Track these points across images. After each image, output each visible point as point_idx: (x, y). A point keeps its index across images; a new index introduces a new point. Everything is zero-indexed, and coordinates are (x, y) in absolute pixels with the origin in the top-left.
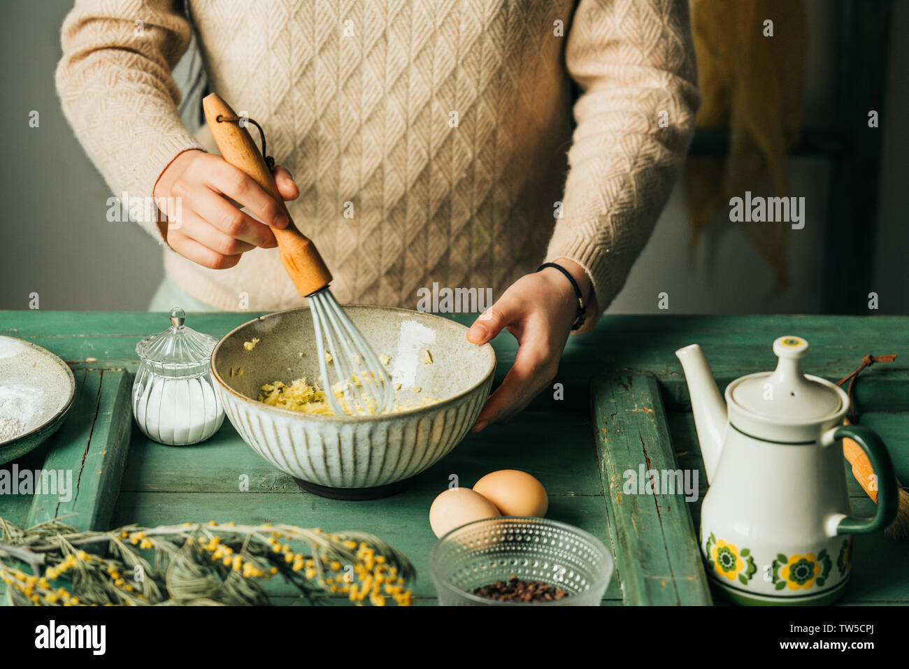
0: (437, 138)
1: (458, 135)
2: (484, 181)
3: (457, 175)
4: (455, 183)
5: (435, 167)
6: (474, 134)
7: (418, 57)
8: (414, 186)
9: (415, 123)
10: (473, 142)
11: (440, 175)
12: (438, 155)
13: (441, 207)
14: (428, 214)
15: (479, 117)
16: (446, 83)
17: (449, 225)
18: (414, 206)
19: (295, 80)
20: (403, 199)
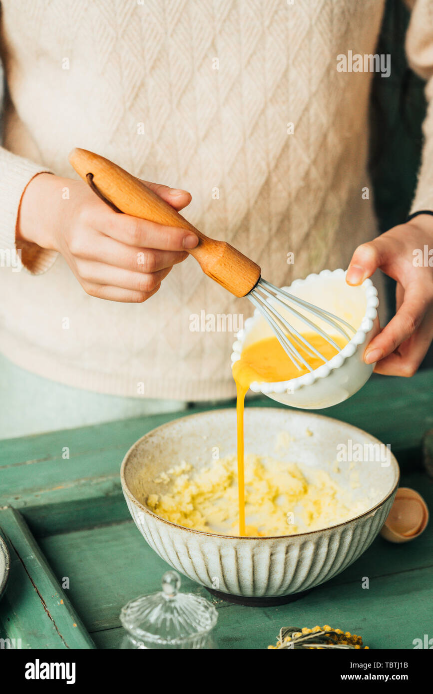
0: (275, 148)
1: (294, 141)
2: (319, 188)
3: (296, 183)
4: (293, 194)
5: (274, 179)
6: (308, 139)
7: (249, 62)
8: (256, 202)
9: (252, 134)
10: (308, 147)
11: (280, 187)
12: (276, 167)
13: (282, 222)
14: (270, 230)
15: (312, 120)
16: (278, 87)
17: (289, 238)
18: (256, 223)
19: (128, 104)
20: (247, 218)
